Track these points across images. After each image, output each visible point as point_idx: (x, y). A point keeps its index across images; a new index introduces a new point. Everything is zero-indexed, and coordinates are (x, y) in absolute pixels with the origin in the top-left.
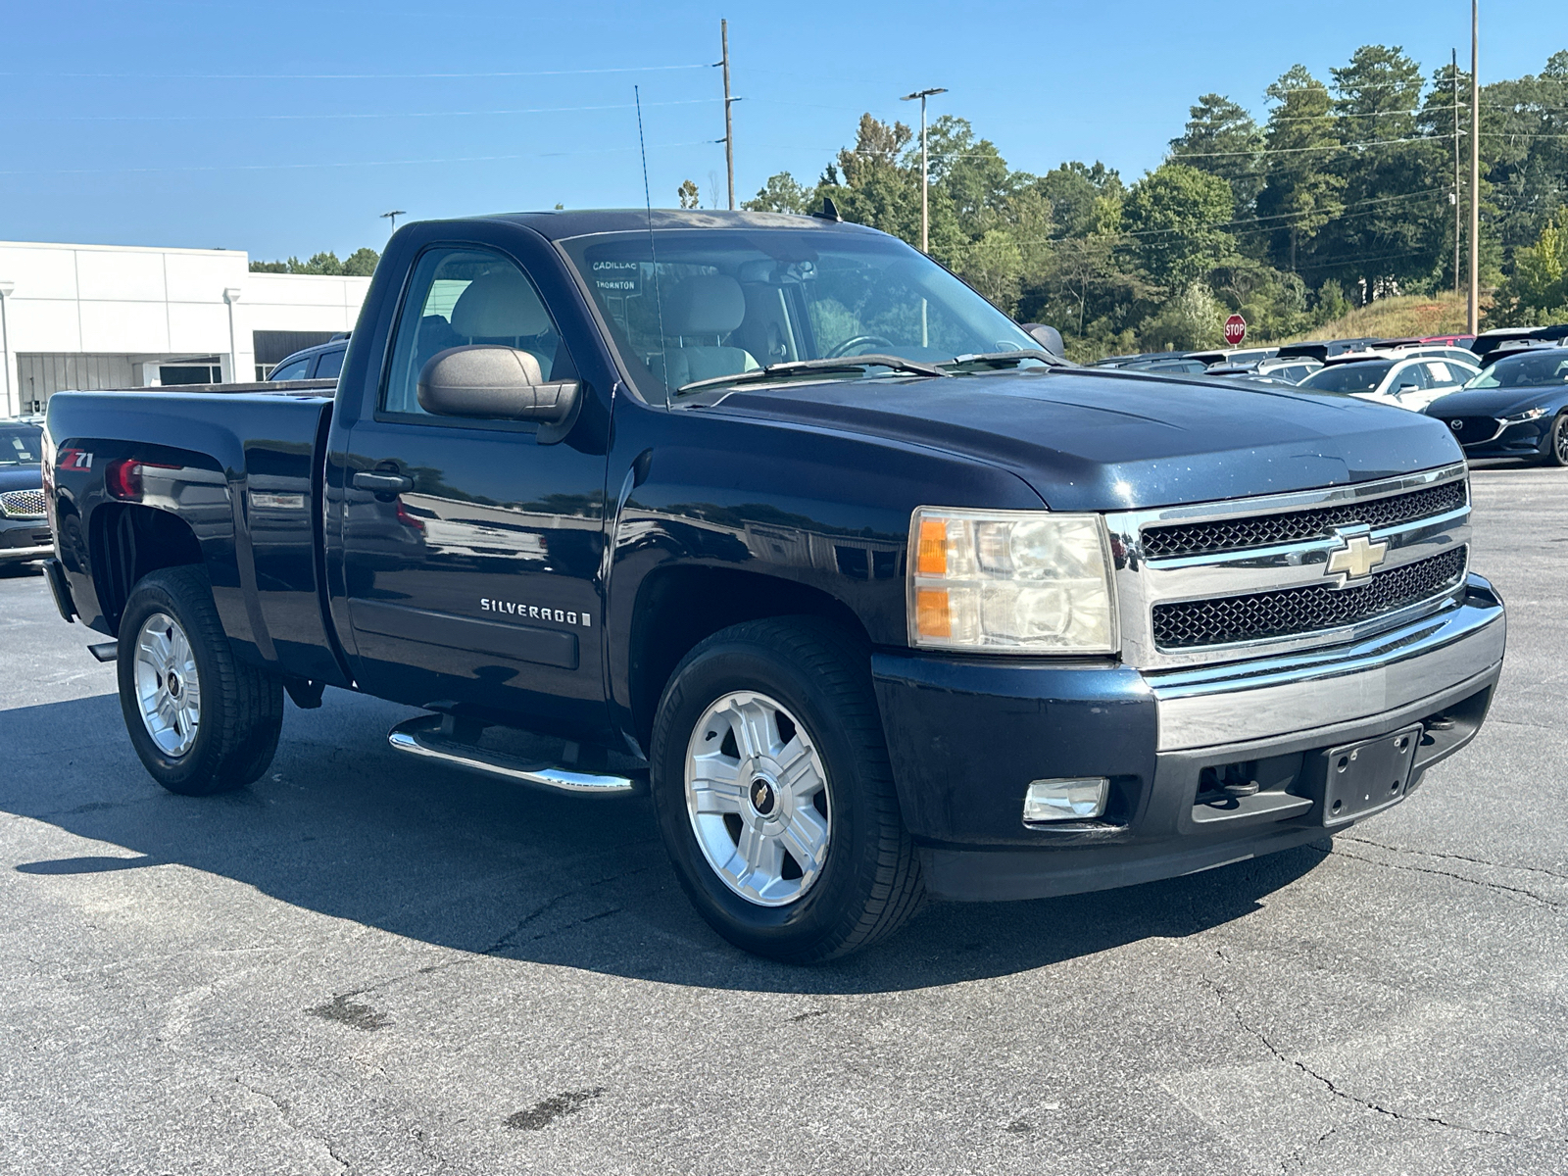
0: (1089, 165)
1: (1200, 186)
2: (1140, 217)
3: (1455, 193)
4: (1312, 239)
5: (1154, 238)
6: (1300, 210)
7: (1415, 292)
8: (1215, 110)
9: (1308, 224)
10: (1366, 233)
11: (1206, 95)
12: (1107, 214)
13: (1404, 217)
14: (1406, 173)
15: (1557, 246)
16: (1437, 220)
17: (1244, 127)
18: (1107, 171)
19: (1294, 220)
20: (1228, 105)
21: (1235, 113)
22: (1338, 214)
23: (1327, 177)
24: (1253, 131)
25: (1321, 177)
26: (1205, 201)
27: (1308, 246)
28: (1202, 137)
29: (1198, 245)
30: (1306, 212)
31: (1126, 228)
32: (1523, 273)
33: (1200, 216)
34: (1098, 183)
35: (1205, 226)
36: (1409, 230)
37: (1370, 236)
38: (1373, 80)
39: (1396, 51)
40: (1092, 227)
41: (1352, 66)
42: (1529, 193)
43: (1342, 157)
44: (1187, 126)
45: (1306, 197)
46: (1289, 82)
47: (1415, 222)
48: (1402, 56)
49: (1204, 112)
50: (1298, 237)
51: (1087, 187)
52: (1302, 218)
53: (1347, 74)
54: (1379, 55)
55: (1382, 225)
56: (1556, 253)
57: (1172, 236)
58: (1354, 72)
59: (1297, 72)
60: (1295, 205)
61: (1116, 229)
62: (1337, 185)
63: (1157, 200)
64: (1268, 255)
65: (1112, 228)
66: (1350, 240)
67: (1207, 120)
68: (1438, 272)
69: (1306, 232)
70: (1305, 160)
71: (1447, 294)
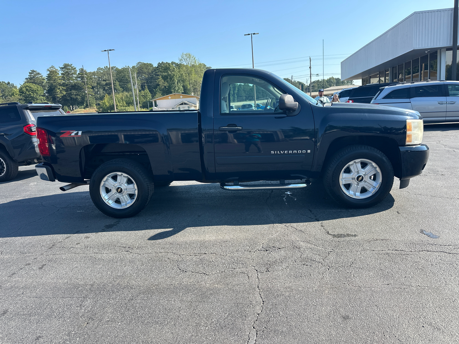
0: (6, 82)
1: (36, 87)
2: (23, 93)
3: (86, 91)
4: (60, 98)
5: (27, 97)
6: (57, 93)
7: (81, 108)
8: (34, 73)
9: (59, 95)
10: (70, 97)
11: (32, 70)
12: (16, 92)
13: (78, 95)
14: (77, 87)
15: (107, 100)
16: (83, 96)
17: (41, 77)
18: (11, 83)
19: (56, 95)
20: (37, 72)
21: (39, 74)
22: (65, 94)
23: (62, 87)
24: (43, 77)
25: (60, 87)
26: (37, 90)
27: (60, 99)
28: (32, 78)
29: (37, 99)
30: (58, 93)
31: (21, 95)
32: (102, 105)
33: (37, 93)
34: (9, 86)
35: (38, 95)
36: (79, 97)
37: (71, 98)
38: (68, 70)
39: (71, 65)
40: (13, 94)
41: (63, 67)
42: (98, 91)
43: (63, 83)
44: (29, 76)
45: (58, 90)
46: (51, 69)
47: (79, 96)
48: (73, 66)
49: (32, 73)
50: (57, 98)
51: (7, 86)
52: (58, 94)
53: (62, 68)
54: (68, 65)
55: (74, 96)
56: (107, 101)
57: (31, 97)
58: (64, 68)
59: (52, 67)
60: (56, 92)
61: (18, 95)
62: (64, 88)
63: (27, 90)
64: (52, 101)
65: (17, 95)
66: (68, 99)
67: (33, 75)
68: (85, 105)
69: (59, 97)
70: (57, 84)
71: (87, 109)
